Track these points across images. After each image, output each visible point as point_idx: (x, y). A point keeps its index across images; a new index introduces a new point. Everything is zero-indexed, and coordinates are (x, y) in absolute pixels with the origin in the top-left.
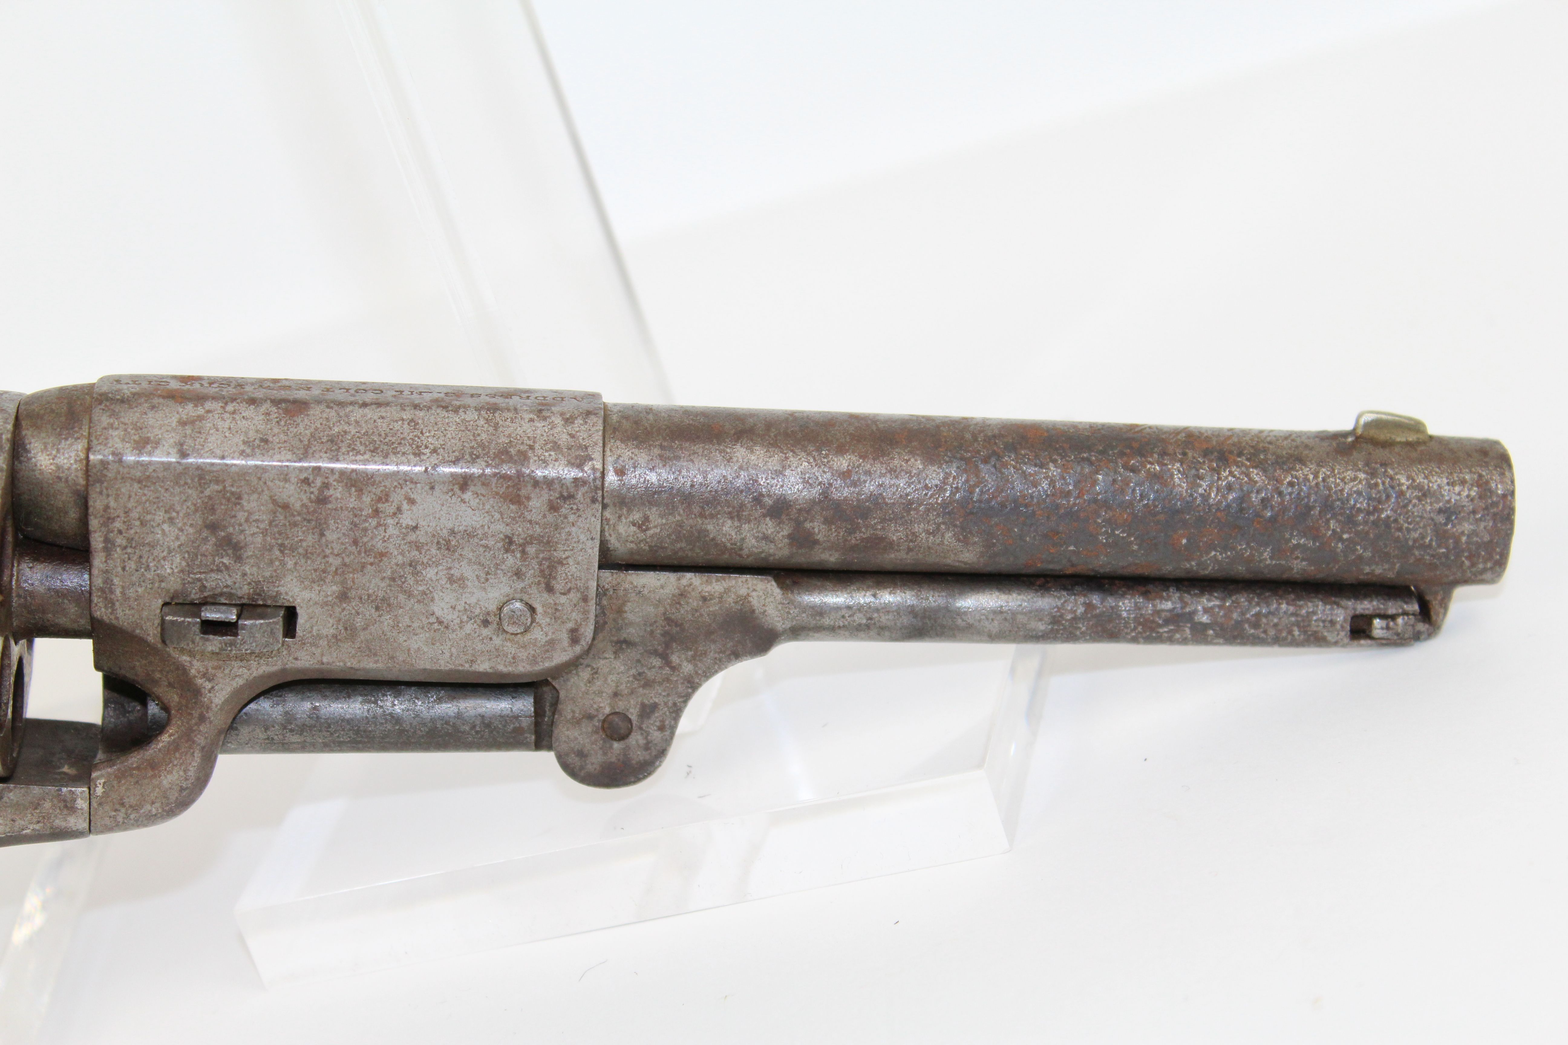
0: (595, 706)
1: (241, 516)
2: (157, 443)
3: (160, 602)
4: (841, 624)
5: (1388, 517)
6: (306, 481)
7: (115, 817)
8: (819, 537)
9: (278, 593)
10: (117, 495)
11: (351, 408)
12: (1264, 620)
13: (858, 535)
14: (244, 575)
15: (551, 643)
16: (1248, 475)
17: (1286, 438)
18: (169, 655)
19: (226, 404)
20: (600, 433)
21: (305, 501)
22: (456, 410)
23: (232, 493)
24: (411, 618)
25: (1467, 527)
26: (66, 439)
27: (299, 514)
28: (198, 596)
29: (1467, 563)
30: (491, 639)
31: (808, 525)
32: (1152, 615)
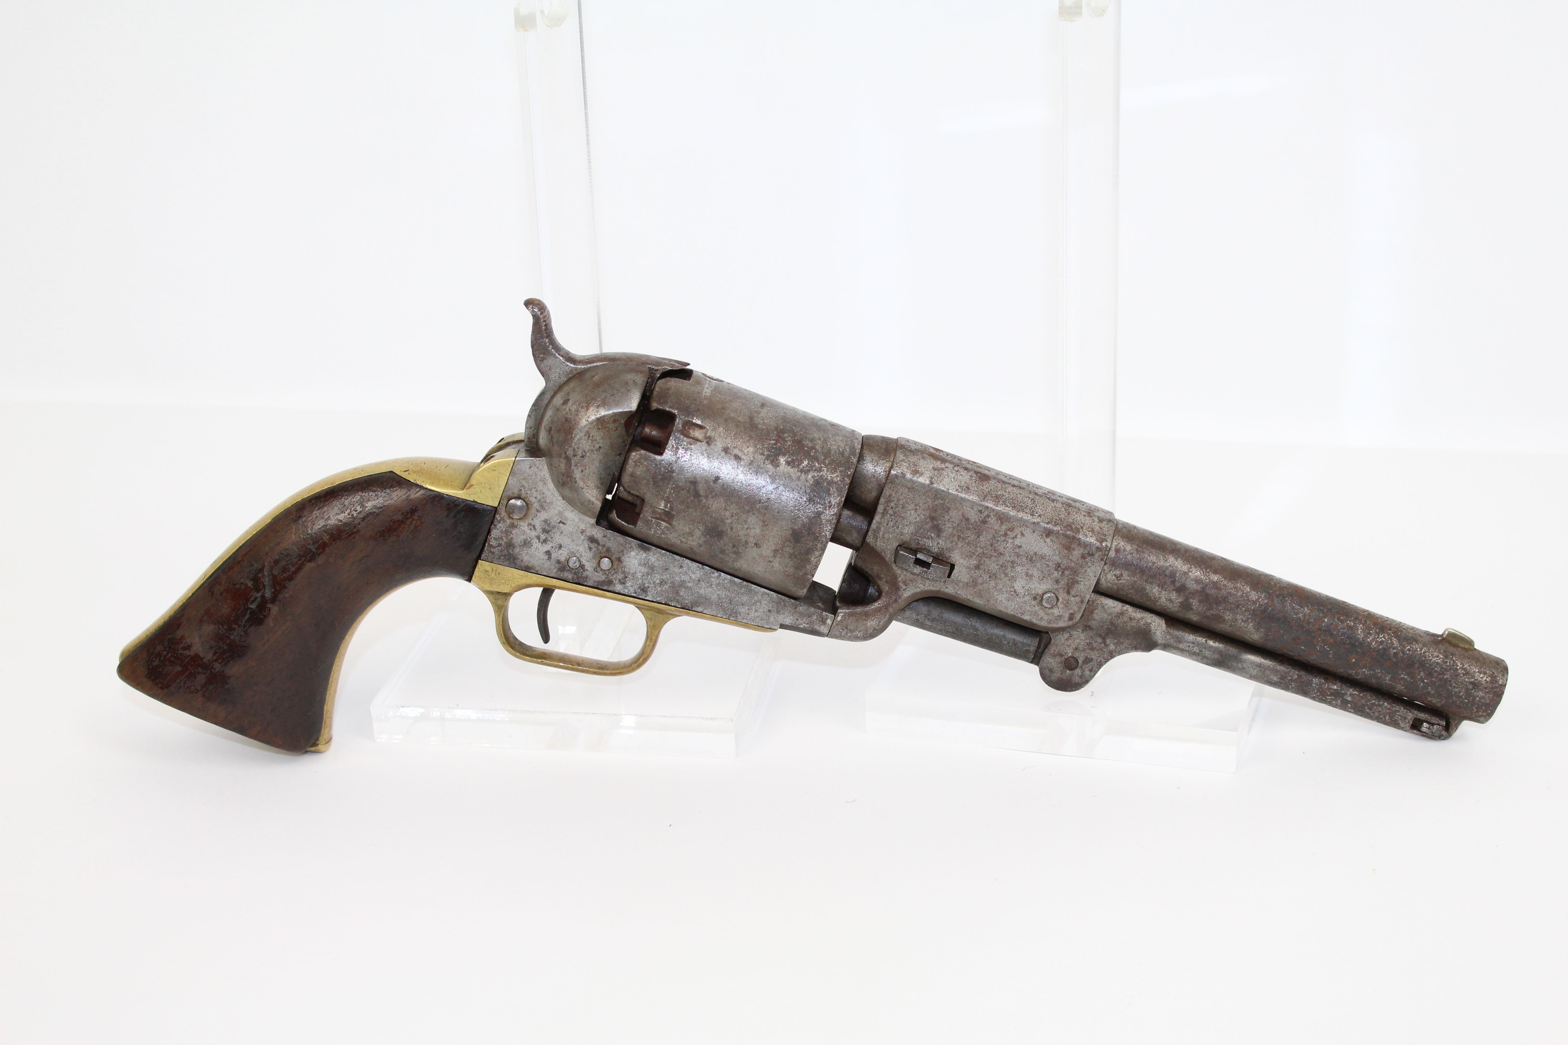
0: (1065, 651)
1: (947, 517)
2: (922, 474)
3: (897, 544)
4: (1187, 649)
5: (1447, 678)
6: (980, 511)
7: (841, 632)
8: (1194, 607)
9: (950, 557)
10: (897, 492)
11: (1008, 485)
12: (1375, 707)
13: (1211, 612)
14: (938, 543)
15: (1060, 617)
16: (1391, 640)
17: (1412, 629)
18: (892, 569)
19: (955, 466)
20: (1113, 531)
21: (977, 520)
22: (1053, 501)
23: (947, 506)
24: (1003, 586)
25: (1481, 694)
26: (883, 460)
27: (972, 525)
28: (914, 547)
29: (1475, 710)
30: (1034, 606)
31: (1191, 600)
32: (1326, 689)
